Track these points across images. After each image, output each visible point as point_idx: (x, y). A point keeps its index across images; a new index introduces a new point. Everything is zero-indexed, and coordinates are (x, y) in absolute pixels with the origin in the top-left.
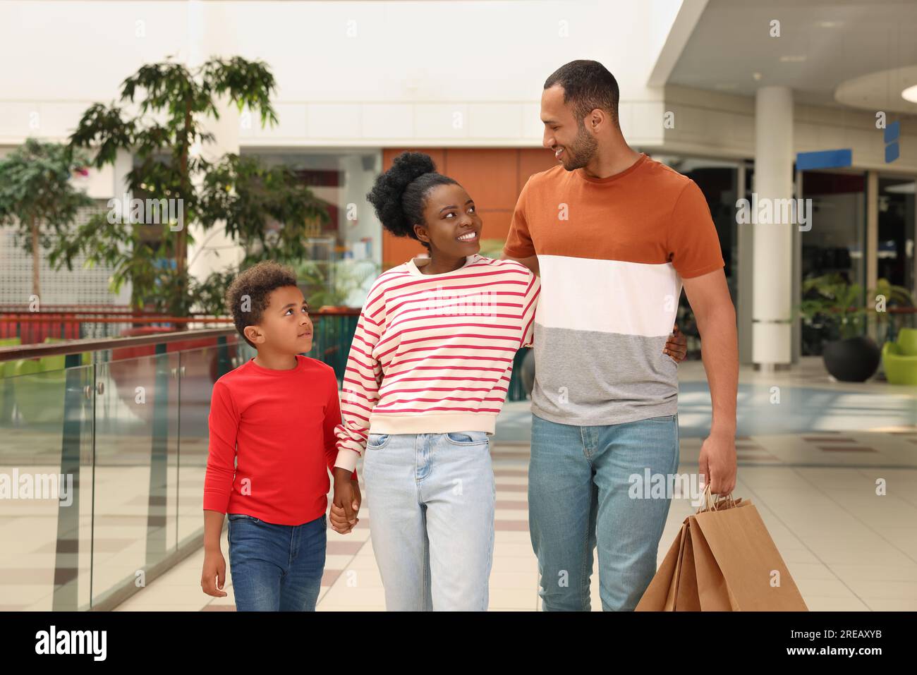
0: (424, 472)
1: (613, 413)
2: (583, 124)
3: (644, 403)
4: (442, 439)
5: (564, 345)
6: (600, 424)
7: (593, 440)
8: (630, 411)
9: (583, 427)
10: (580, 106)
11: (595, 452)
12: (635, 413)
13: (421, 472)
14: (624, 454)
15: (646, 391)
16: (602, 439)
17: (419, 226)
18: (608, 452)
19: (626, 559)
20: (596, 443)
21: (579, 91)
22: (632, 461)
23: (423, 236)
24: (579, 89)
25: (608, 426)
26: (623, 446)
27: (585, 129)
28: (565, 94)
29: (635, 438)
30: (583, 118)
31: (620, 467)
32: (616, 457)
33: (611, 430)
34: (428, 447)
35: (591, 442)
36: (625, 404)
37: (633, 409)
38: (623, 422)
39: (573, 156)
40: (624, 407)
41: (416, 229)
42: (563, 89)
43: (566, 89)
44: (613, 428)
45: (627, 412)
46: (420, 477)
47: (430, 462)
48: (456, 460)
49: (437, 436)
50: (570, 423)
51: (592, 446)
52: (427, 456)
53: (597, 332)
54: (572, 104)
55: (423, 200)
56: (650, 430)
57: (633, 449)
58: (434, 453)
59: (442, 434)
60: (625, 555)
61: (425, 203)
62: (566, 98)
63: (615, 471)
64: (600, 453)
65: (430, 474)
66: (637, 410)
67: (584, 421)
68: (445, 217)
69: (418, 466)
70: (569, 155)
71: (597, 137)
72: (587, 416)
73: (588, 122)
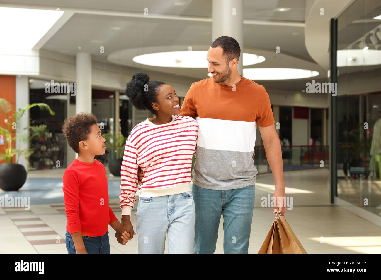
0: (171, 212)
1: (235, 184)
2: (228, 65)
3: (247, 179)
4: (179, 196)
5: (214, 156)
6: (230, 189)
7: (227, 196)
8: (242, 183)
9: (223, 190)
10: (229, 57)
11: (226, 200)
12: (244, 184)
13: (170, 211)
14: (239, 201)
15: (246, 175)
16: (230, 196)
17: (155, 103)
18: (232, 201)
19: (240, 245)
20: (227, 197)
21: (229, 51)
22: (243, 204)
23: (157, 108)
24: (229, 50)
25: (233, 190)
26: (239, 198)
27: (228, 67)
28: (223, 51)
29: (244, 194)
30: (229, 61)
31: (238, 206)
32: (235, 203)
33: (234, 191)
34: (173, 200)
35: (225, 197)
36: (240, 180)
37: (242, 182)
38: (240, 188)
39: (221, 77)
40: (239, 181)
41: (153, 105)
42: (222, 49)
43: (224, 49)
44: (235, 190)
45: (240, 184)
46: (169, 214)
47: (174, 207)
48: (184, 205)
49: (177, 195)
50: (216, 189)
51: (225, 198)
52: (173, 204)
53: (230, 151)
54: (226, 56)
55: (157, 91)
56: (249, 191)
57: (243, 199)
58: (175, 202)
59: (179, 194)
60: (239, 244)
61: (158, 93)
62: (224, 53)
63: (235, 208)
64: (228, 201)
65: (174, 212)
66: (244, 182)
67: (223, 188)
68: (168, 98)
69: (169, 209)
70: (220, 76)
71: (232, 70)
72: (224, 186)
73: (230, 63)
